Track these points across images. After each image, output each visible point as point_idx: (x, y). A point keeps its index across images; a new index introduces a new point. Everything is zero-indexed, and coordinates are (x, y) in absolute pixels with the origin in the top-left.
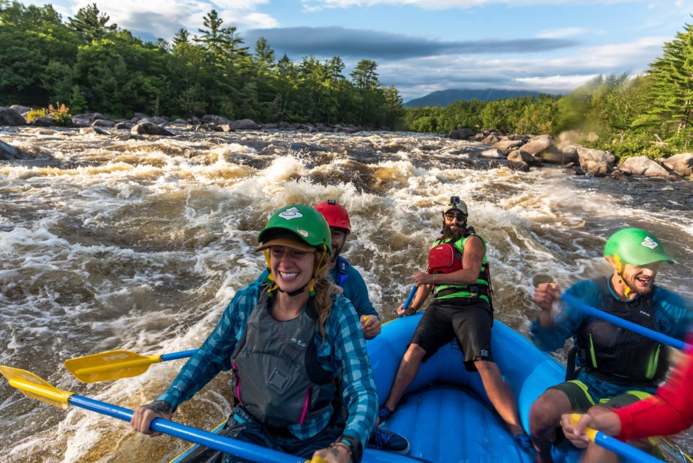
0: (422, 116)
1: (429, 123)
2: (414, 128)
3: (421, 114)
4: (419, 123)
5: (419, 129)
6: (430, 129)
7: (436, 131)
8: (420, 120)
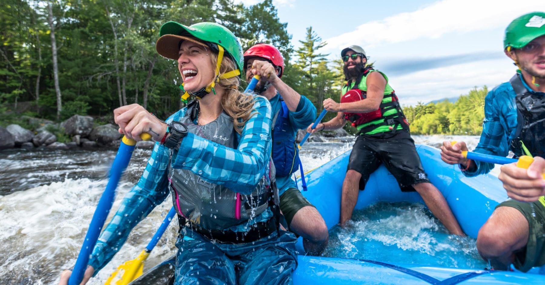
0: (425, 113)
1: (437, 122)
2: (417, 130)
3: (423, 111)
4: (423, 122)
5: (424, 131)
6: (440, 129)
7: (449, 130)
8: (423, 118)
